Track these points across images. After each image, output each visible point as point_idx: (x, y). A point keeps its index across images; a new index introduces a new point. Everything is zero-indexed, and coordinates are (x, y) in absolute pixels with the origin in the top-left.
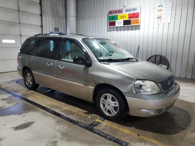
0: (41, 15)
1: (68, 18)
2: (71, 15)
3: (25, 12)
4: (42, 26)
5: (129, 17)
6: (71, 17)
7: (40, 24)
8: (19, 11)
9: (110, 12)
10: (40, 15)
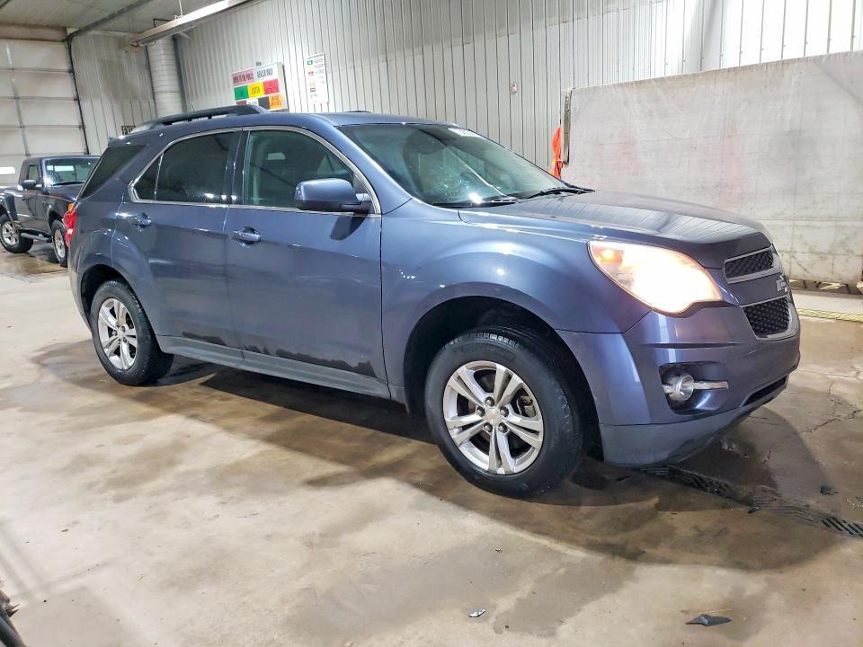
0: (77, 99)
1: (157, 96)
2: (164, 89)
3: (32, 98)
4: (82, 127)
5: (267, 91)
6: (165, 95)
7: (77, 122)
8: (17, 98)
9: (236, 79)
10: (75, 100)
